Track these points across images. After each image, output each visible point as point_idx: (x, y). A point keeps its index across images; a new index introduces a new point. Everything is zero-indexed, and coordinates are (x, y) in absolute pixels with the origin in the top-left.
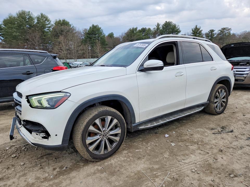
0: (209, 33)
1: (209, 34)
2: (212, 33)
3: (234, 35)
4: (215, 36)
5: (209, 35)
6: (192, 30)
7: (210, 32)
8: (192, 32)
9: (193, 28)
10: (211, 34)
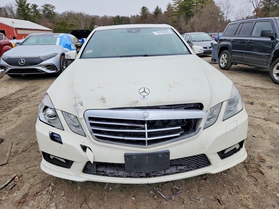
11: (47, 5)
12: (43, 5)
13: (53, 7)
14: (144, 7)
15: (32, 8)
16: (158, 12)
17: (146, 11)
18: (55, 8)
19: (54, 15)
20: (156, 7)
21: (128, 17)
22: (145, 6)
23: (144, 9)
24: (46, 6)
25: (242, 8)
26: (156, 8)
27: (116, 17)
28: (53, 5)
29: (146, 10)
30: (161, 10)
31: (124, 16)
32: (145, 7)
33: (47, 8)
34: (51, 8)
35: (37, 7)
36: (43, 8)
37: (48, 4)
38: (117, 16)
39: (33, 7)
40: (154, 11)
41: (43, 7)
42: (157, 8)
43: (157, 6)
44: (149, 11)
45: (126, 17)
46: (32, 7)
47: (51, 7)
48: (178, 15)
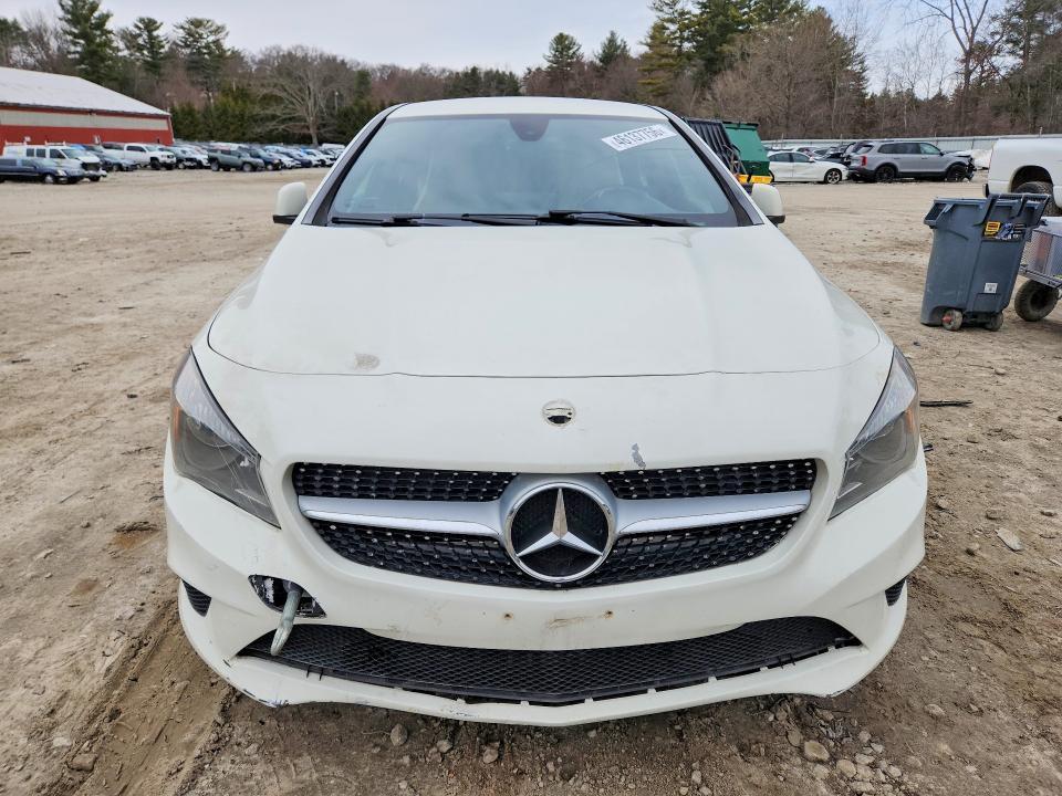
11: (198, 23)
12: (182, 21)
13: (219, 30)
14: (561, 35)
15: (138, 32)
16: (613, 53)
17: (571, 51)
18: (227, 34)
19: (222, 61)
20: (609, 35)
21: (511, 73)
22: (566, 33)
23: (563, 44)
24: (192, 27)
25: (912, 42)
26: (607, 43)
27: (466, 74)
28: (219, 23)
29: (570, 49)
30: (628, 48)
31: (497, 72)
32: (567, 37)
33: (197, 33)
34: (211, 32)
35: (158, 28)
36: (181, 33)
37: (199, 17)
38: (470, 67)
39: (141, 26)
40: (601, 52)
41: (182, 27)
42: (612, 41)
43: (613, 34)
44: (581, 51)
45: (504, 73)
46: (140, 28)
47: (212, 28)
48: (672, 65)
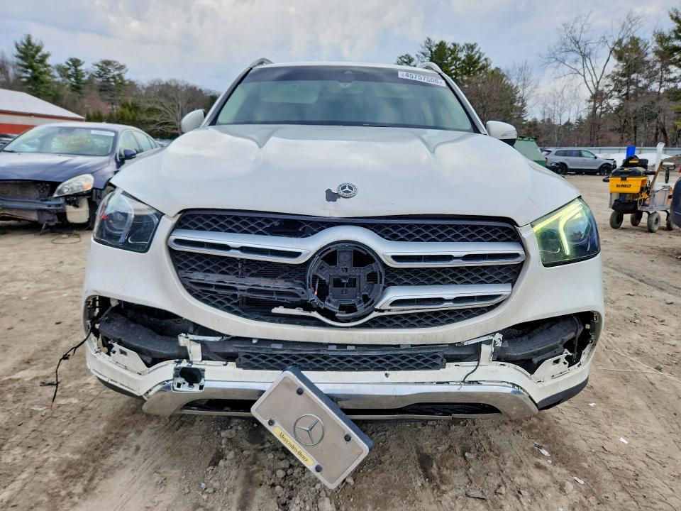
0: (68, 67)
1: (69, 69)
2: (76, 67)
3: (132, 84)
4: (86, 78)
5: (70, 72)
6: (18, 49)
7: (70, 63)
8: (16, 52)
9: (19, 42)
10: (76, 70)
11: (108, 63)
12: (98, 61)
13: (121, 67)
18: (127, 71)
19: (123, 87)
24: (104, 65)
25: (559, 89)
28: (122, 64)
33: (107, 69)
34: (116, 69)
35: (80, 65)
36: (97, 69)
37: (109, 59)
41: (97, 65)
46: (69, 65)
47: (117, 67)
